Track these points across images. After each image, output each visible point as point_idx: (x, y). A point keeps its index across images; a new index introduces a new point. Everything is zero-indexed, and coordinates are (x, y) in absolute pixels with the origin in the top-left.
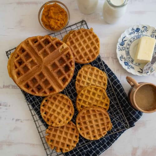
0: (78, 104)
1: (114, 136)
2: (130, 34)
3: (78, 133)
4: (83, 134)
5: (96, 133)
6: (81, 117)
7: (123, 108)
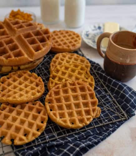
0: (50, 82)
1: (105, 129)
3: (46, 114)
4: (55, 114)
5: (76, 117)
6: (53, 92)
7: (114, 95)
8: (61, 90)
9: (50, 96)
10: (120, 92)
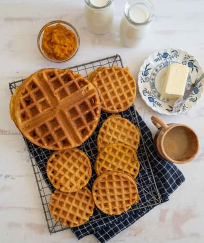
0: (97, 164)
1: (140, 211)
2: (156, 60)
3: (93, 203)
5: (117, 207)
6: (99, 183)
7: (157, 176)
8: (107, 182)
9: (97, 186)
10: (162, 176)
